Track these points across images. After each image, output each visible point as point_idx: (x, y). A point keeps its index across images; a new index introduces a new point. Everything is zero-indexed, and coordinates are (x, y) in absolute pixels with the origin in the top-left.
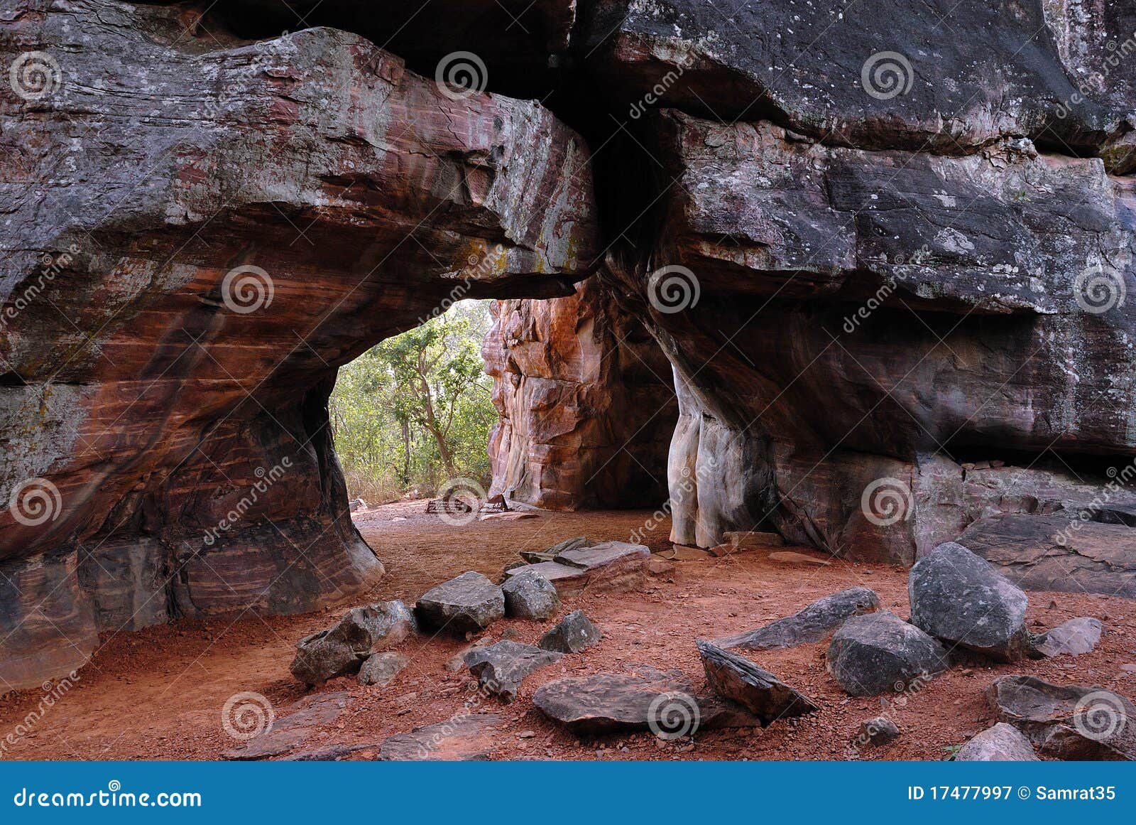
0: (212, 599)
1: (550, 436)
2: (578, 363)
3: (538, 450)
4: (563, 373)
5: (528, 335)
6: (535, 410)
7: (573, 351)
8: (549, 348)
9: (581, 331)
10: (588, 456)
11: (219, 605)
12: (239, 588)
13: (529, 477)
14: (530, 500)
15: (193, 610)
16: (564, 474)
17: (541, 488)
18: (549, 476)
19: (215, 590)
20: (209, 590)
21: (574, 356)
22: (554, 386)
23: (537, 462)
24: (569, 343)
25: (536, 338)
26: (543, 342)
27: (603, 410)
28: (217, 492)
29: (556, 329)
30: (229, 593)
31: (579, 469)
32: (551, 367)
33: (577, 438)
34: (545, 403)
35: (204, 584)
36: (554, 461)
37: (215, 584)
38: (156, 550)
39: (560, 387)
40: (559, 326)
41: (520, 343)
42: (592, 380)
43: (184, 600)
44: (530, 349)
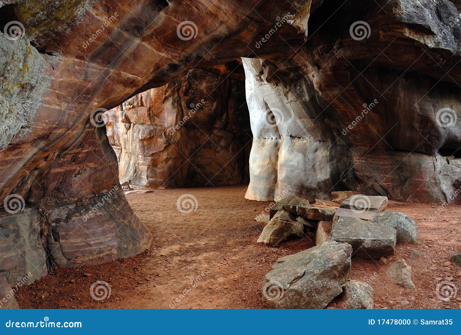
0: (79, 251)
1: (151, 153)
2: (163, 118)
3: (145, 160)
4: (156, 122)
5: (138, 103)
6: (142, 140)
7: (161, 112)
8: (149, 109)
9: (165, 102)
10: (170, 162)
11: (84, 255)
12: (97, 242)
13: (139, 173)
14: (140, 184)
15: (65, 261)
16: (159, 171)
17: (147, 178)
18: (151, 172)
19: (80, 244)
20: (77, 245)
21: (162, 115)
22: (152, 129)
23: (145, 165)
24: (159, 108)
25: (142, 105)
26: (146, 107)
27: (177, 141)
28: (77, 172)
29: (153, 101)
30: (90, 245)
31: (166, 169)
32: (150, 119)
33: (165, 154)
34: (148, 137)
35: (72, 241)
36: (154, 164)
37: (79, 240)
38: (36, 217)
39: (155, 129)
40: (155, 99)
41: (133, 107)
42: (171, 126)
43: (58, 255)
44: (139, 110)
